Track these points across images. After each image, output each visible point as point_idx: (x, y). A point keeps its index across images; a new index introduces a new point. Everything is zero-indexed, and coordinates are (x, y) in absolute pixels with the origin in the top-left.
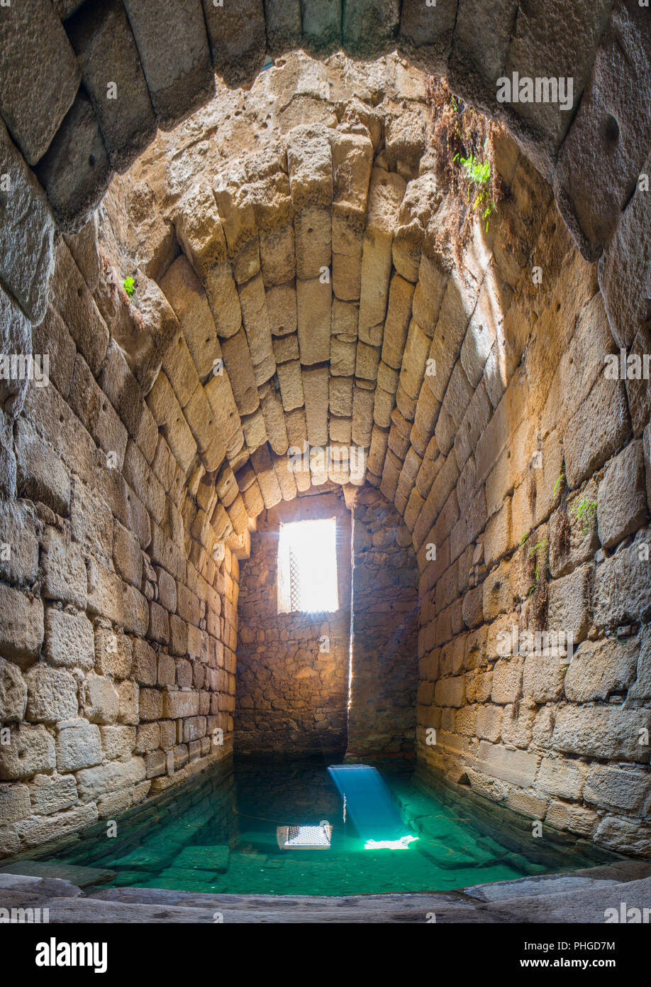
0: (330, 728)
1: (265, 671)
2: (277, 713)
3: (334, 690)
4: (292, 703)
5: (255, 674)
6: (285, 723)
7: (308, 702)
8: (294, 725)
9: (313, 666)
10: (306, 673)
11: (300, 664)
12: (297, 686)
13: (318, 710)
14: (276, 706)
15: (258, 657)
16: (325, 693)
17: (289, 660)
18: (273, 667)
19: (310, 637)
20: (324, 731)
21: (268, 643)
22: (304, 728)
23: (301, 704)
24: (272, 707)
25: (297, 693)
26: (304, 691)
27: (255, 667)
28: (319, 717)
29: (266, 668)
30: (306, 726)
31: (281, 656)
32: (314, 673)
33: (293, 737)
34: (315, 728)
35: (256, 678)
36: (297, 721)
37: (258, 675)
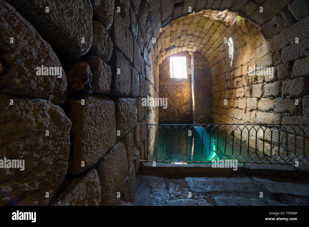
0: (186, 112)
1: (167, 93)
2: (172, 106)
3: (187, 100)
4: (175, 103)
5: (164, 94)
6: (174, 110)
7: (180, 103)
8: (176, 111)
9: (181, 92)
10: (179, 95)
11: (177, 92)
12: (177, 98)
13: (183, 106)
14: (171, 104)
15: (165, 89)
16: (185, 101)
17: (174, 91)
18: (170, 92)
19: (180, 85)
20: (185, 114)
21: (167, 85)
22: (179, 112)
23: (178, 104)
24: (170, 105)
25: (177, 101)
26: (179, 100)
27: (164, 92)
28: (183, 108)
29: (167, 92)
30: (180, 111)
31: (172, 89)
32: (181, 95)
33: (176, 115)
34: (182, 112)
35: (165, 95)
36: (177, 110)
37: (165, 94)
